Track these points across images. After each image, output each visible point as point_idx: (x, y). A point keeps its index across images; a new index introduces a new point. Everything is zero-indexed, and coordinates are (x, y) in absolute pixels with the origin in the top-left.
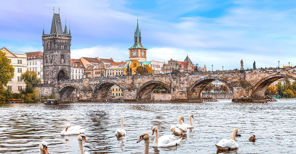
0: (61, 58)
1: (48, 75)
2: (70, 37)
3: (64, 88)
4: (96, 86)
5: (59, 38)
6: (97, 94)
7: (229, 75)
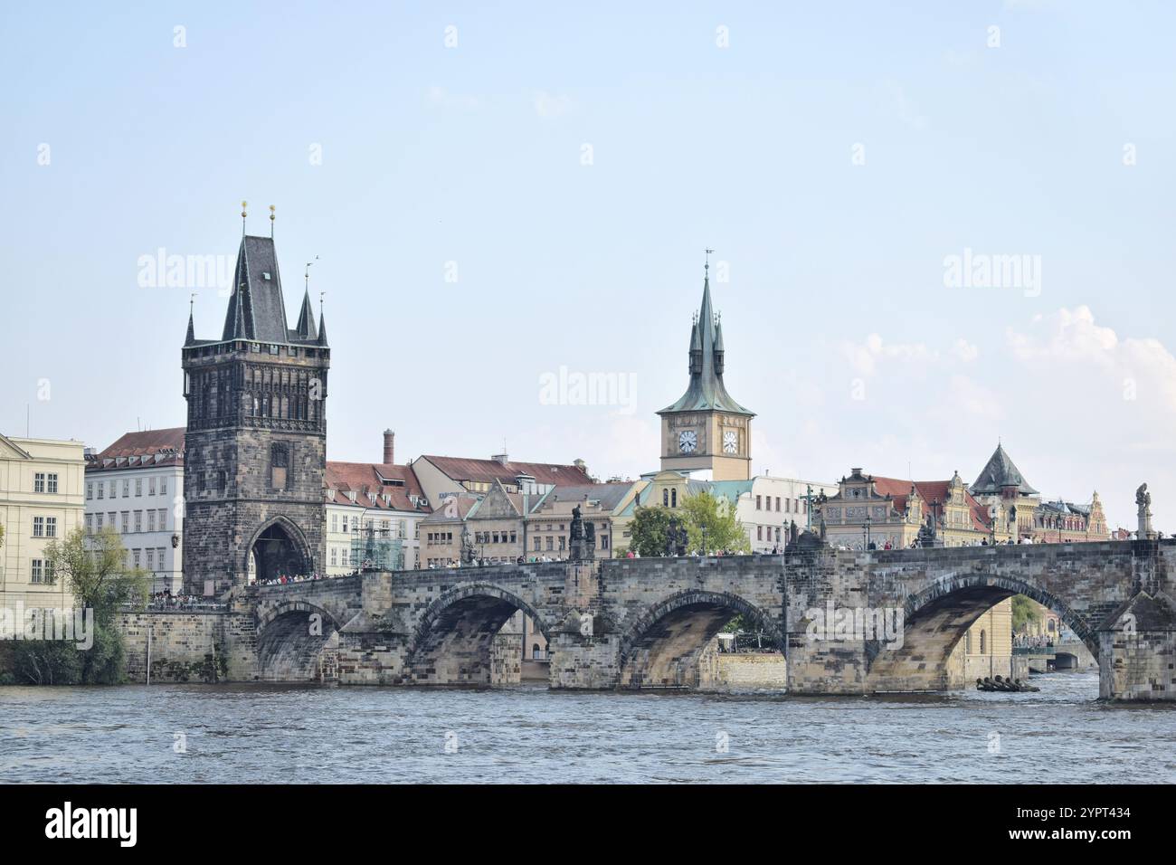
0: (274, 463)
1: (206, 548)
2: (325, 353)
3: (280, 618)
4: (422, 611)
5: (265, 358)
6: (431, 656)
7: (1078, 565)
